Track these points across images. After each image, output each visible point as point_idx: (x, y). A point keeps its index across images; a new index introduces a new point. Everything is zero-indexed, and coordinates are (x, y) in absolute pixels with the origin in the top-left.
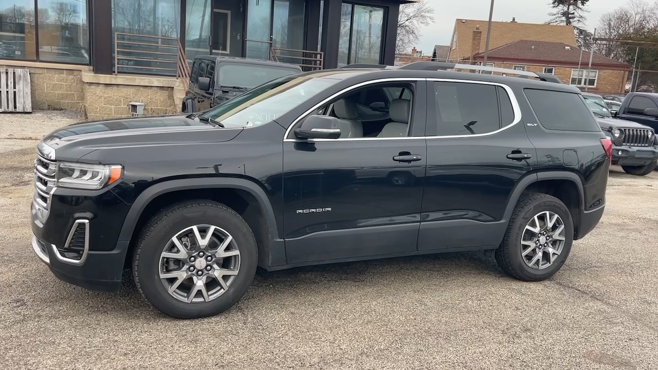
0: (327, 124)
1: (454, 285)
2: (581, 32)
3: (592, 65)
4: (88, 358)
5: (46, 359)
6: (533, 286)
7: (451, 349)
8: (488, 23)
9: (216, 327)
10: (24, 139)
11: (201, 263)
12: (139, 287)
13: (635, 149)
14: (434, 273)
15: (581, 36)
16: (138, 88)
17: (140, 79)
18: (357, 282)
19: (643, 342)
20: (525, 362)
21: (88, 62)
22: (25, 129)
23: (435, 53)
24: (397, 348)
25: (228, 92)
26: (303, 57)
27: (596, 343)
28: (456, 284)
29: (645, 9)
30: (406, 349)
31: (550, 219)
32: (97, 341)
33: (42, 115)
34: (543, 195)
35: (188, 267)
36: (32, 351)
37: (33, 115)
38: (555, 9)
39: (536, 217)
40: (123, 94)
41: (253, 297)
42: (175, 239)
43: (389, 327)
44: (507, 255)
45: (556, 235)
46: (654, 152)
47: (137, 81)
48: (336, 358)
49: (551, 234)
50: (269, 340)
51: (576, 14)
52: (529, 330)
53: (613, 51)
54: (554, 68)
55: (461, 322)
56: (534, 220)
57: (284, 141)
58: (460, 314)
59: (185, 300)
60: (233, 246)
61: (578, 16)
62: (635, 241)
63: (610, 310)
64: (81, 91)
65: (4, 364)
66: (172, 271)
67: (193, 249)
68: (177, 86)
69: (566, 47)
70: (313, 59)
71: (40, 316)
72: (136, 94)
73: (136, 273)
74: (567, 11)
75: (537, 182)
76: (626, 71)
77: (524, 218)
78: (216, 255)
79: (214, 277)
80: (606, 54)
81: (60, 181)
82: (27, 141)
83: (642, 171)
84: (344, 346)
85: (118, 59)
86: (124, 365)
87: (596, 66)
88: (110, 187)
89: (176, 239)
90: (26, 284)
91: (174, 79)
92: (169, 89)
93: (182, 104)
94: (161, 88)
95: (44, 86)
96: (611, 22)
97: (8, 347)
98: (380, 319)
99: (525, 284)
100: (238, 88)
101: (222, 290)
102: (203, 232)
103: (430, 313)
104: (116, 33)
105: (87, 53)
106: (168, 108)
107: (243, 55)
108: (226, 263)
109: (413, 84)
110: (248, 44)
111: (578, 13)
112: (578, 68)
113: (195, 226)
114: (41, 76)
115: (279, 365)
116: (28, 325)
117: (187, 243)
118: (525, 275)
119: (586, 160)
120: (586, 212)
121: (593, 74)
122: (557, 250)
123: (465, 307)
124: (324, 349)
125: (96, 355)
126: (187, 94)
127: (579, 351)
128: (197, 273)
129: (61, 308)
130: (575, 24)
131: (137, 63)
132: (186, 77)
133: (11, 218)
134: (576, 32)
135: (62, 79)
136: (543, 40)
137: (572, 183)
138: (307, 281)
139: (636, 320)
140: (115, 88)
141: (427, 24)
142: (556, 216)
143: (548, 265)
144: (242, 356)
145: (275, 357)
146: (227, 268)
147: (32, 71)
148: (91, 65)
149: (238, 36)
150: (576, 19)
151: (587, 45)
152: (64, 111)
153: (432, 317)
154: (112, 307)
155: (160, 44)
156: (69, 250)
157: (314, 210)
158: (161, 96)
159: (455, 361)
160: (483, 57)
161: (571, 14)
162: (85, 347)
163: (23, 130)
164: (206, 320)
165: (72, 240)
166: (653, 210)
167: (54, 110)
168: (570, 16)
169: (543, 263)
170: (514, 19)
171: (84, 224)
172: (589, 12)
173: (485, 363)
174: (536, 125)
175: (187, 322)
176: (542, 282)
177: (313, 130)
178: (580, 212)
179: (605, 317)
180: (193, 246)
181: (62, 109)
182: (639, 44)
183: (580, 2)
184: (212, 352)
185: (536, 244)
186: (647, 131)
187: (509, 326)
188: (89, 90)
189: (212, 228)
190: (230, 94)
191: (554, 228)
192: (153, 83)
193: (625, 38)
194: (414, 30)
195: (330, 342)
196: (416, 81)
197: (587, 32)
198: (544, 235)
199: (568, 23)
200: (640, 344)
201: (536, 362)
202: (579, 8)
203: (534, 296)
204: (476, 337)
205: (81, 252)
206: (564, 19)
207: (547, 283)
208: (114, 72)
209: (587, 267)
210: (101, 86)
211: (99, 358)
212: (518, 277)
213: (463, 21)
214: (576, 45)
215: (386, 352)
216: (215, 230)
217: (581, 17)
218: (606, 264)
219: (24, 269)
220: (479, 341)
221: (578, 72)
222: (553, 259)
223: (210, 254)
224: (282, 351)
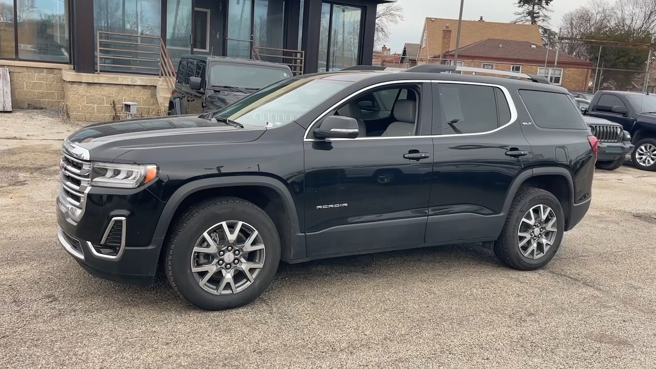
0: (345, 125)
1: (457, 275)
2: (546, 31)
3: (557, 63)
4: (133, 348)
5: (93, 349)
6: (528, 274)
7: (466, 333)
8: (458, 22)
9: (246, 317)
10: (8, 139)
11: (229, 257)
12: (172, 280)
13: (605, 145)
14: (436, 264)
15: (545, 35)
16: (120, 87)
17: (123, 78)
18: (365, 274)
19: (636, 323)
20: (534, 343)
21: (68, 61)
22: (7, 129)
23: (405, 51)
24: (416, 333)
25: (219, 91)
26: (284, 56)
27: (595, 325)
28: (458, 274)
29: (605, 8)
30: (425, 334)
31: (544, 211)
32: (136, 332)
33: (22, 114)
34: (537, 190)
35: (217, 260)
36: (77, 343)
37: (13, 114)
38: (520, 8)
39: (531, 210)
40: (106, 93)
41: (272, 289)
42: (205, 234)
43: (405, 314)
44: (505, 246)
45: (549, 227)
46: (623, 148)
47: (119, 80)
48: (363, 343)
49: (544, 225)
50: (297, 328)
51: (541, 13)
52: (532, 314)
53: (575, 49)
54: (521, 66)
55: (470, 308)
56: (529, 213)
57: (305, 140)
58: (468, 301)
59: (215, 292)
60: (259, 241)
61: (543, 15)
62: (614, 232)
63: (602, 295)
64: (61, 89)
65: (54, 355)
66: (202, 265)
67: (222, 243)
68: (160, 85)
69: (533, 46)
70: (294, 58)
71: (75, 311)
72: (119, 94)
73: (170, 267)
74: (532, 11)
75: (533, 177)
76: (590, 69)
77: (521, 211)
78: (243, 249)
79: (242, 270)
80: (568, 52)
81: (93, 180)
82: (12, 141)
83: (611, 166)
84: (368, 332)
85: (100, 58)
86: (169, 353)
87: (561, 64)
88: (146, 186)
89: (207, 234)
90: (52, 280)
91: (157, 78)
92: (152, 88)
93: (168, 103)
94: (144, 86)
95: (23, 85)
96: (573, 21)
97: (53, 340)
98: (395, 307)
99: (521, 273)
100: (229, 87)
101: (249, 282)
102: (232, 227)
103: (440, 300)
104: (98, 32)
105: (67, 52)
106: (151, 107)
107: (224, 54)
108: (251, 257)
109: (420, 86)
110: (229, 43)
111: (542, 12)
112: (544, 66)
113: (224, 222)
114: (21, 74)
115: (312, 350)
116: (66, 319)
117: (216, 238)
118: (522, 265)
119: (574, 157)
120: (575, 205)
121: (557, 72)
122: (550, 241)
123: (472, 295)
124: (350, 335)
125: (140, 345)
126: (173, 93)
127: (580, 332)
128: (226, 266)
129: (93, 303)
130: (539, 23)
131: (115, 61)
132: (170, 75)
133: (18, 218)
134: (541, 30)
135: (42, 77)
136: (510, 39)
137: (563, 178)
138: (319, 274)
139: (626, 304)
140: (98, 87)
141: (396, 22)
142: (549, 209)
143: (541, 255)
144: (276, 343)
145: (307, 343)
146: (253, 262)
147: (11, 70)
148: (71, 64)
149: (218, 35)
150: (541, 18)
151: (553, 44)
152: (44, 110)
153: (443, 304)
154: (141, 300)
155: (139, 43)
156: (105, 246)
157: (332, 206)
158: (144, 95)
159: (472, 344)
160: (453, 56)
161: (536, 13)
162: (127, 338)
163: (6, 130)
164: (234, 311)
165: (108, 236)
166: (627, 203)
167: (34, 109)
168: (535, 15)
169: (538, 253)
170: (481, 18)
171: (121, 221)
172: (553, 11)
173: (499, 344)
174: (530, 123)
175: (217, 313)
176: (536, 271)
177: (332, 130)
178: (570, 204)
179: (598, 302)
180: (221, 241)
181: (42, 108)
182: (602, 44)
183: (544, 1)
184: (247, 340)
185: (532, 235)
186: (616, 128)
187: (514, 312)
188: (71, 89)
189: (240, 223)
190: (221, 93)
191: (547, 220)
192: (136, 82)
193: (588, 37)
194: (383, 27)
195: (354, 329)
196: (422, 83)
197: (551, 31)
198: (538, 227)
199: (534, 22)
200: (634, 325)
201: (544, 343)
202: (543, 7)
203: (532, 284)
204: (486, 322)
205: (118, 248)
206: (529, 18)
207: (541, 271)
208: (97, 71)
209: (576, 257)
210: (83, 85)
211: (143, 347)
212: (514, 267)
213: (432, 20)
214: (541, 44)
215: (407, 337)
216: (243, 225)
217: (546, 16)
218: (592, 254)
219: (46, 267)
220: (490, 325)
221: (544, 70)
222: (546, 249)
223: (237, 249)
224: (312, 337)
